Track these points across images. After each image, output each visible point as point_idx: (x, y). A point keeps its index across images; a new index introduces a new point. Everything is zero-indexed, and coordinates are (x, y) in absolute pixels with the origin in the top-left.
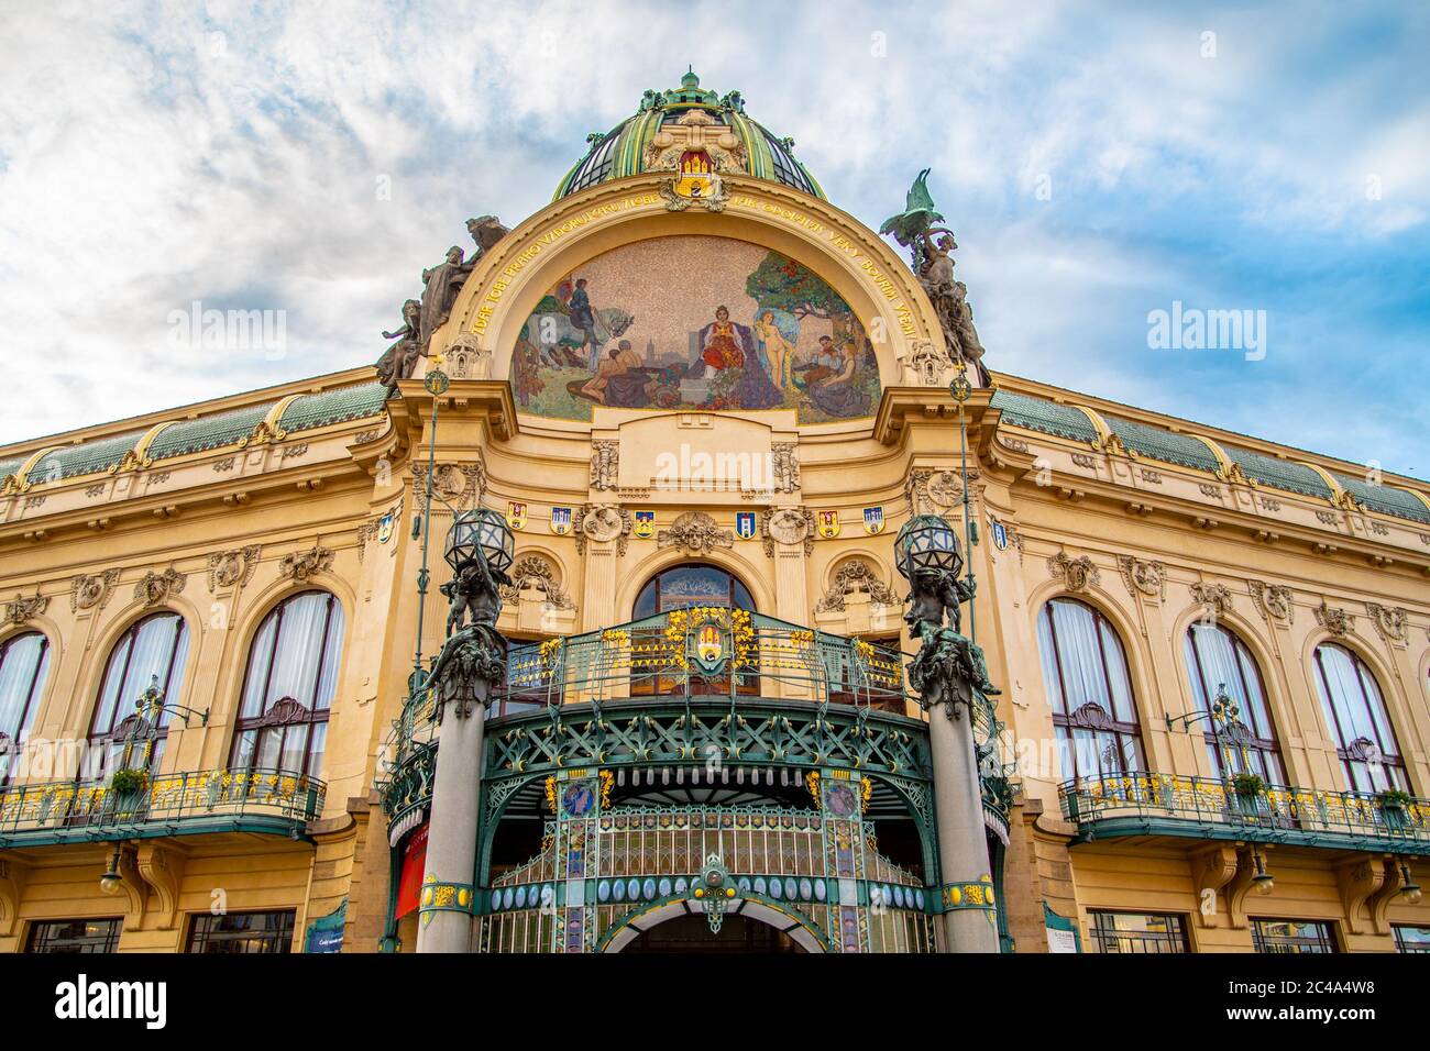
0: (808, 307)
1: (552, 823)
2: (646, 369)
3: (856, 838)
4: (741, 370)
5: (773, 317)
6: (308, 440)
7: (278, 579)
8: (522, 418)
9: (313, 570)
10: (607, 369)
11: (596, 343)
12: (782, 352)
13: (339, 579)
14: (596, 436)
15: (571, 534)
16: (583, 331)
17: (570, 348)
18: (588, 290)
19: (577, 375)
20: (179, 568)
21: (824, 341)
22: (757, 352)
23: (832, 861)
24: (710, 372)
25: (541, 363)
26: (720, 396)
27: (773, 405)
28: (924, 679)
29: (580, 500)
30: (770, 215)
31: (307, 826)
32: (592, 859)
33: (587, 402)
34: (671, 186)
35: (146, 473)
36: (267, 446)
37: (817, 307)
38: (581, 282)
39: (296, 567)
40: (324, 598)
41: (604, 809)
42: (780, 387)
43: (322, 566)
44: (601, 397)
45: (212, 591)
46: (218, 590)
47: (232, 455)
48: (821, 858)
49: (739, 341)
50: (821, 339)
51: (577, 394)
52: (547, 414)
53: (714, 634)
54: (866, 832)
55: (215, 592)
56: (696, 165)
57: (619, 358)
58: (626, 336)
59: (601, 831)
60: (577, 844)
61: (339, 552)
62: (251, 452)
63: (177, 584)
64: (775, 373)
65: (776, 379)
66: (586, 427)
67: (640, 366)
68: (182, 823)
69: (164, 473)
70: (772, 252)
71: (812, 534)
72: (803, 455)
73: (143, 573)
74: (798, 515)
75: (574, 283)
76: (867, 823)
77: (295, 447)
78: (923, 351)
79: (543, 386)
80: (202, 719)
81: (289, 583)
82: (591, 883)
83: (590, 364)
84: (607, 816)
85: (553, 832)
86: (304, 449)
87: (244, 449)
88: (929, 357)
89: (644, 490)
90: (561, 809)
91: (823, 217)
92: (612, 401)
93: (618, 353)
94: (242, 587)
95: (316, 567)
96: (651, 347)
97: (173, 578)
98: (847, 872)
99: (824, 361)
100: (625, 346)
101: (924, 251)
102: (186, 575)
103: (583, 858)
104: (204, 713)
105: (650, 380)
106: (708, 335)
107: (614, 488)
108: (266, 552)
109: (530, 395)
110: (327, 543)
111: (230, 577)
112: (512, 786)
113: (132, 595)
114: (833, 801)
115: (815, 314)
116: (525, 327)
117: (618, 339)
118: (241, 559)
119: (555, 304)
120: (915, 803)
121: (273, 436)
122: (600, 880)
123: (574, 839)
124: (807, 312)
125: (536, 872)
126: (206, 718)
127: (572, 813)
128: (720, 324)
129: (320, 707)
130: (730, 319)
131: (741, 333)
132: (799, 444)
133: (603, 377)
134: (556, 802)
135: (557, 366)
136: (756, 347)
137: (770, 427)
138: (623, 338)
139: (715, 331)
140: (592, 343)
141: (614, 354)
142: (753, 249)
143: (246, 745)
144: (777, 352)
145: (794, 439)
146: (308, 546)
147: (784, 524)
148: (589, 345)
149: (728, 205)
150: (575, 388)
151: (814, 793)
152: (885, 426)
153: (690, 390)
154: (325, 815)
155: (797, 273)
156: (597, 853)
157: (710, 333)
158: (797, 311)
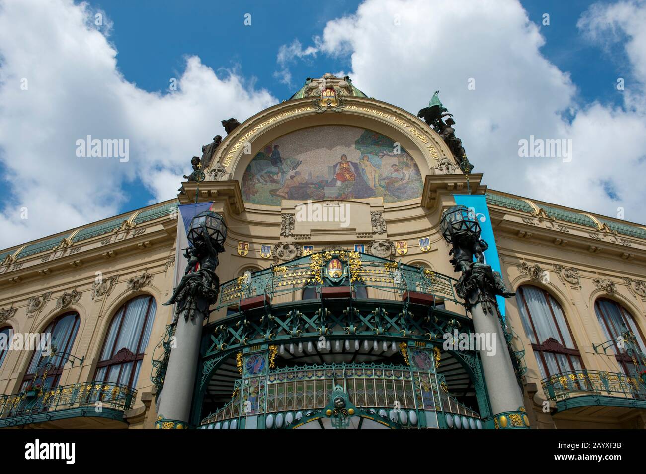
0: (385, 152)
1: (239, 380)
2: (308, 184)
3: (434, 385)
4: (354, 182)
5: (368, 158)
6: (146, 227)
7: (126, 290)
8: (247, 205)
9: (142, 285)
10: (289, 183)
11: (283, 172)
12: (373, 172)
13: (155, 288)
14: (283, 212)
15: (271, 258)
16: (277, 168)
17: (271, 175)
18: (280, 150)
19: (274, 186)
20: (78, 290)
21: (394, 167)
22: (362, 173)
23: (419, 398)
24: (339, 183)
25: (257, 182)
26: (344, 193)
27: (370, 196)
28: (467, 290)
29: (276, 242)
30: (364, 112)
31: (124, 413)
32: (263, 401)
33: (279, 198)
34: (317, 102)
35: (70, 248)
36: (126, 231)
37: (390, 152)
38: (276, 147)
39: (134, 284)
40: (148, 299)
41: (271, 368)
42: (373, 188)
43: (147, 282)
44: (287, 196)
45: (93, 299)
46: (96, 298)
47: (110, 237)
48: (412, 396)
49: (352, 169)
50: (392, 166)
51: (274, 195)
52: (259, 203)
53: (338, 264)
54: (440, 381)
55: (94, 300)
56: (329, 93)
57: (295, 179)
58: (298, 169)
59: (269, 383)
60: (254, 392)
61: (155, 276)
62: (119, 234)
63: (77, 297)
64: (370, 182)
65: (371, 184)
66: (278, 209)
67: (305, 182)
68: (57, 414)
69: (78, 248)
70: (366, 129)
71: (393, 253)
72: (387, 216)
73: (61, 294)
74: (386, 244)
75: (273, 147)
76: (440, 375)
77: (140, 230)
78: (443, 161)
79: (258, 191)
80: (79, 362)
81: (131, 292)
82: (261, 417)
83: (281, 182)
84: (273, 373)
85: (239, 386)
86: (144, 230)
87: (116, 233)
88: (446, 164)
89: (307, 235)
90: (245, 371)
91: (389, 111)
92: (291, 197)
93: (294, 177)
94: (108, 296)
95: (144, 283)
96: (310, 174)
97: (76, 295)
98: (429, 405)
99: (394, 175)
100: (298, 173)
101: (439, 125)
102: (82, 293)
103: (257, 401)
104: (82, 359)
105: (310, 188)
106: (338, 167)
107: (292, 235)
108: (121, 278)
109: (251, 195)
110: (150, 272)
111: (102, 291)
112: (217, 359)
113: (56, 304)
114: (417, 360)
115: (388, 155)
116: (249, 166)
117: (294, 171)
118: (108, 282)
119: (264, 156)
120: (469, 364)
121: (130, 227)
122: (268, 414)
123: (252, 390)
124: (385, 155)
125: (228, 413)
126: (82, 361)
127: (252, 373)
128: (343, 162)
129: (141, 352)
130: (348, 160)
131: (353, 166)
132: (384, 212)
133: (287, 187)
134: (242, 368)
135: (265, 183)
136: (361, 171)
137: (369, 204)
138: (297, 170)
139: (341, 165)
140: (282, 173)
141: (292, 177)
142: (357, 129)
143: (101, 375)
144: (371, 173)
145: (382, 209)
146: (141, 274)
147: (379, 248)
148: (280, 173)
149: (344, 109)
150: (273, 192)
151: (405, 355)
152: (427, 197)
153: (329, 192)
154: (134, 407)
155: (379, 138)
156: (266, 397)
157: (338, 166)
158: (380, 154)
